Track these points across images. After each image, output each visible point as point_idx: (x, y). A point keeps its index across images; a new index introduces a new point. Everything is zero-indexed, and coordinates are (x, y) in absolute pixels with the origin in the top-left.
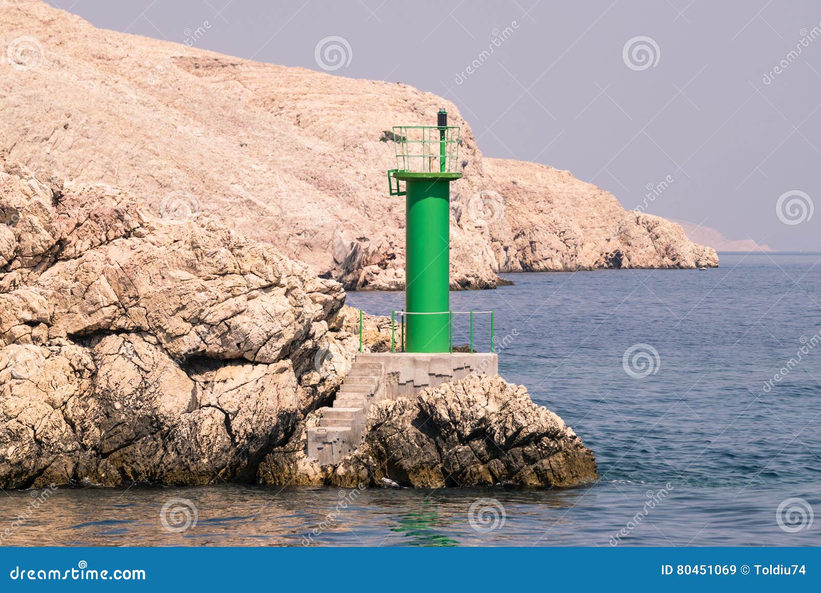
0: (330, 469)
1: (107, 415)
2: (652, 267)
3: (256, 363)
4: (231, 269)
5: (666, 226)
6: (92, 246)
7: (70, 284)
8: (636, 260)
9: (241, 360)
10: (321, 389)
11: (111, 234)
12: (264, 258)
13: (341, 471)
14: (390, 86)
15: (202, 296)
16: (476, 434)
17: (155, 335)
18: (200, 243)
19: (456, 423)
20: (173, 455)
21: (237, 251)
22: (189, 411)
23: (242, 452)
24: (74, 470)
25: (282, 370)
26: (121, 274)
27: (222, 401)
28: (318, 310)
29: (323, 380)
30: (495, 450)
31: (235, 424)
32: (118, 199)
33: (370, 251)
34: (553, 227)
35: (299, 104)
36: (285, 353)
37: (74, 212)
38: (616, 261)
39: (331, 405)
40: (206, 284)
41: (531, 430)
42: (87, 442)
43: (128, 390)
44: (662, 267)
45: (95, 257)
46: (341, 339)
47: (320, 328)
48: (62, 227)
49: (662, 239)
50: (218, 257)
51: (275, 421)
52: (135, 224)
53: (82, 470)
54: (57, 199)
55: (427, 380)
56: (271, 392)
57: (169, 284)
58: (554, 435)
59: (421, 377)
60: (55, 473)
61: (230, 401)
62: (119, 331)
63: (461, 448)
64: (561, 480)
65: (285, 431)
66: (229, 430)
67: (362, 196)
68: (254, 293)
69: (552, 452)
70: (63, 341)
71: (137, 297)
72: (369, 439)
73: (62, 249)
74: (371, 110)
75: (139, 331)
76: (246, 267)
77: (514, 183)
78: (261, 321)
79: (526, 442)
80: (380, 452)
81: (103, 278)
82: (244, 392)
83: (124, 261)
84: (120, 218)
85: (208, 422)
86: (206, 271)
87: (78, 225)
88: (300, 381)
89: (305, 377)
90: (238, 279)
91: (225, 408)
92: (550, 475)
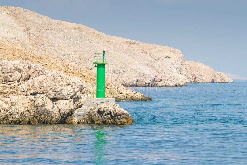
0: (79, 120)
1: (37, 109)
2: (220, 82)
3: (65, 100)
4: (61, 81)
5: (223, 74)
6: (36, 77)
7: (31, 84)
8: (217, 81)
9: (63, 99)
10: (79, 105)
11: (39, 74)
12: (68, 79)
13: (81, 121)
14: (168, 47)
15: (55, 87)
16: (108, 114)
17: (46, 94)
18: (55, 76)
19: (105, 112)
20: (49, 117)
21: (62, 78)
22: (52, 109)
23: (62, 117)
24: (29, 120)
25: (71, 101)
26: (40, 82)
27: (58, 107)
28: (78, 89)
29: (79, 103)
30: (112, 117)
31: (61, 112)
32: (41, 67)
33: (158, 79)
34: (200, 75)
35: (150, 51)
36: (71, 98)
37: (32, 70)
38: (213, 81)
39: (80, 108)
40: (56, 84)
41: (119, 113)
42: (32, 115)
43: (41, 105)
44: (222, 82)
45: (36, 79)
46: (84, 95)
47: (78, 93)
48: (30, 73)
49: (222, 77)
50: (58, 79)
51: (69, 111)
52: (44, 72)
53: (30, 120)
54: (29, 67)
55: (100, 103)
56: (68, 105)
57: (49, 84)
58: (124, 114)
59: (99, 103)
60: (25, 120)
61: (60, 107)
62: (40, 93)
63: (105, 117)
64: (125, 123)
65: (71, 113)
66: (60, 113)
67: (157, 68)
68: (65, 86)
69: (123, 117)
70: (29, 95)
71: (43, 87)
72: (88, 115)
73: (30, 77)
74: (164, 52)
75: (43, 93)
76: (64, 81)
77: (192, 66)
78: (66, 91)
79: (118, 116)
80: (90, 117)
81: (37, 83)
82: (63, 105)
83: (41, 80)
84: (41, 71)
85: (55, 111)
86: (56, 81)
87: (33, 72)
88: (74, 103)
89: (76, 102)
90: (62, 83)
91: (59, 108)
92: (122, 122)
